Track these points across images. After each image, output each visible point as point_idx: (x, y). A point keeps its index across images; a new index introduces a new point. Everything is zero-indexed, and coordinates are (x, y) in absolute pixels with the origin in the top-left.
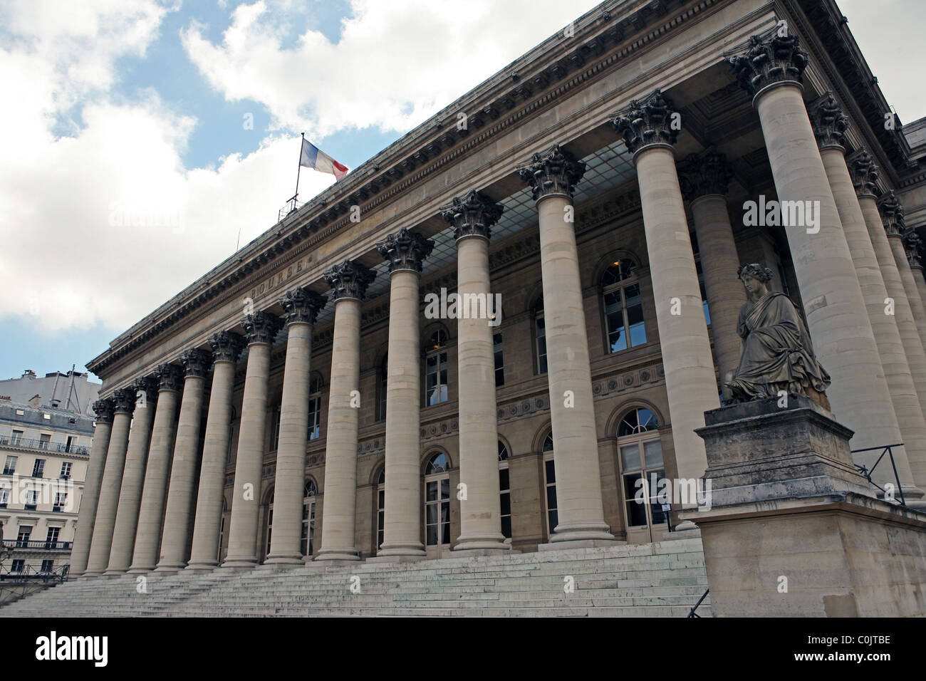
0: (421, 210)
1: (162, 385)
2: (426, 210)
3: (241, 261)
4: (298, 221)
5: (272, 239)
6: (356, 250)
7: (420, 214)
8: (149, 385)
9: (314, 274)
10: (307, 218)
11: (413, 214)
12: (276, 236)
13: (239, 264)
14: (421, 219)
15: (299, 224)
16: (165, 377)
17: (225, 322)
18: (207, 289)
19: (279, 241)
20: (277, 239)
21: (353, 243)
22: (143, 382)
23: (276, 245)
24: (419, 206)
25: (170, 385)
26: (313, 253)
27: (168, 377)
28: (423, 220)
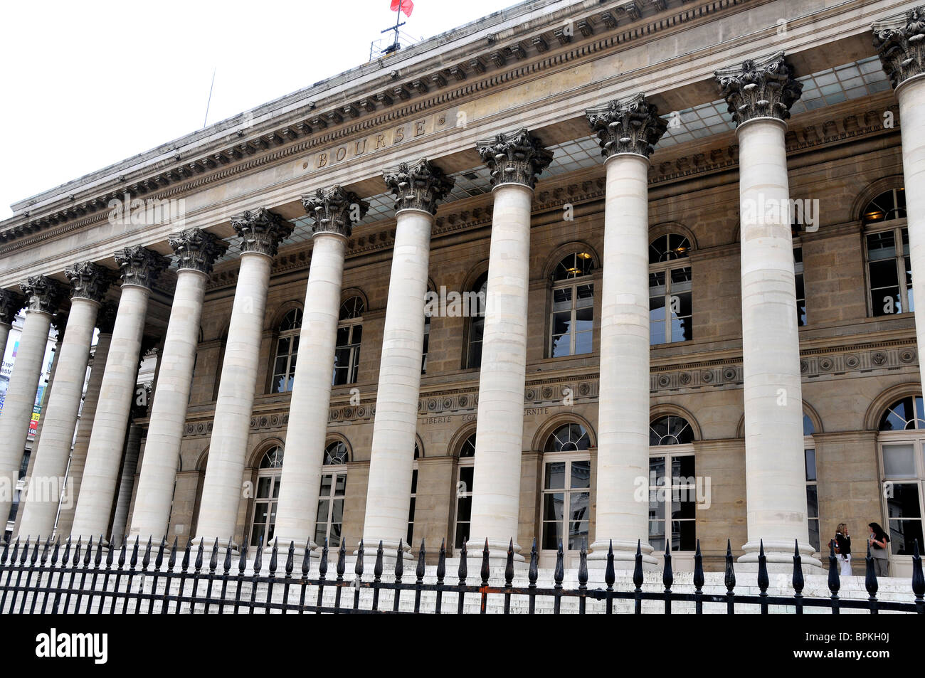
0: (671, 71)
1: (130, 277)
2: (681, 73)
3: (313, 108)
4: (437, 60)
5: (380, 81)
6: (539, 115)
7: (669, 76)
8: (97, 275)
9: (451, 142)
10: (453, 58)
11: (655, 76)
12: (390, 77)
13: (307, 112)
14: (671, 84)
15: (438, 64)
16: (135, 266)
17: (264, 196)
18: (237, 143)
19: (392, 86)
20: (389, 82)
21: (535, 106)
22: (88, 270)
23: (385, 92)
24: (668, 64)
25: (143, 279)
26: (449, 112)
27: (140, 266)
28: (674, 87)
